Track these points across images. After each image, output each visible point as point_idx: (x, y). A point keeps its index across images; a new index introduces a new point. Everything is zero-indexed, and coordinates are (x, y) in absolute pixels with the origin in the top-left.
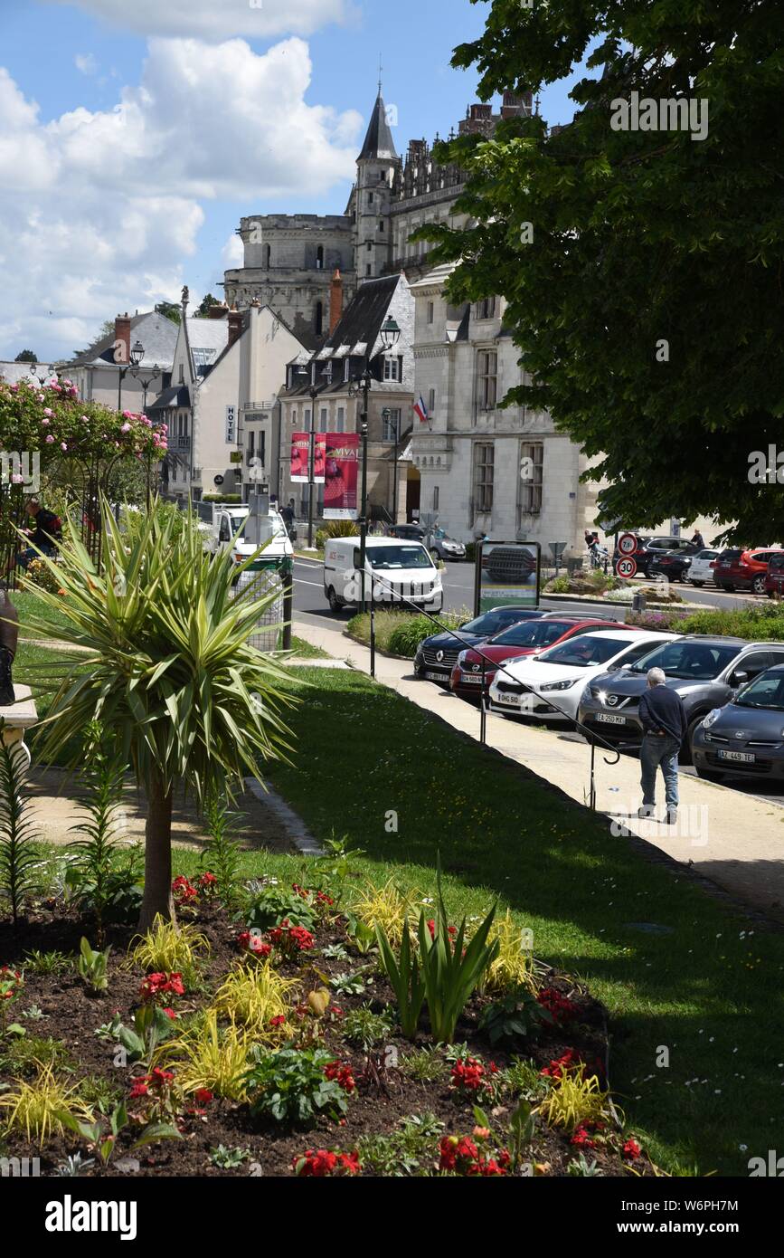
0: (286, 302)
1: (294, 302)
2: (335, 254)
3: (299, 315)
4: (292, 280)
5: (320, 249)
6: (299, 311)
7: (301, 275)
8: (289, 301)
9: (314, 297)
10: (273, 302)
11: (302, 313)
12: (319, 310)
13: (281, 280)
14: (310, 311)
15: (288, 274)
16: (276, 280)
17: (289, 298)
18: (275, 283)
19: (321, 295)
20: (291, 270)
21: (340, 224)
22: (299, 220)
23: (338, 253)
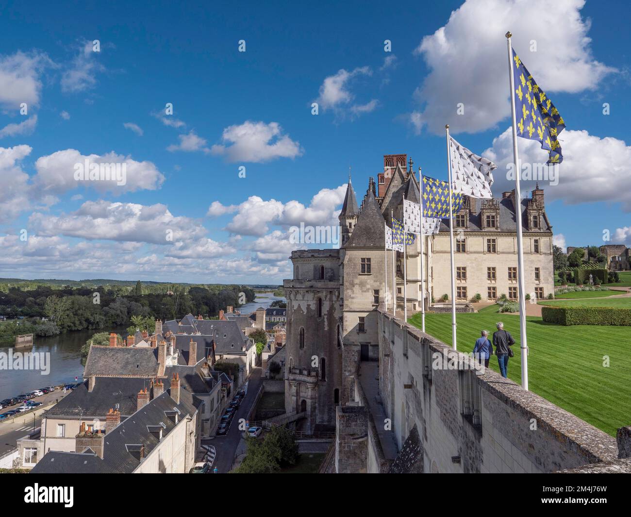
0: (302, 299)
1: (306, 298)
2: (330, 270)
3: (309, 305)
4: (303, 287)
5: (323, 268)
6: (309, 304)
7: (308, 284)
8: (303, 298)
9: (316, 296)
10: (297, 298)
11: (310, 305)
12: (320, 302)
13: (299, 287)
14: (314, 304)
15: (302, 283)
16: (297, 287)
17: (303, 297)
18: (296, 288)
19: (320, 295)
20: (303, 281)
21: (331, 254)
22: (310, 253)
23: (332, 270)
